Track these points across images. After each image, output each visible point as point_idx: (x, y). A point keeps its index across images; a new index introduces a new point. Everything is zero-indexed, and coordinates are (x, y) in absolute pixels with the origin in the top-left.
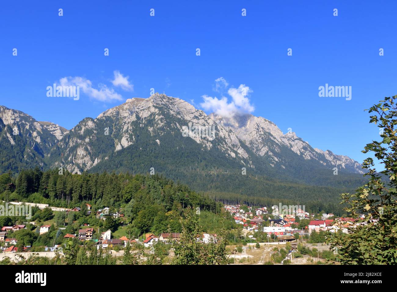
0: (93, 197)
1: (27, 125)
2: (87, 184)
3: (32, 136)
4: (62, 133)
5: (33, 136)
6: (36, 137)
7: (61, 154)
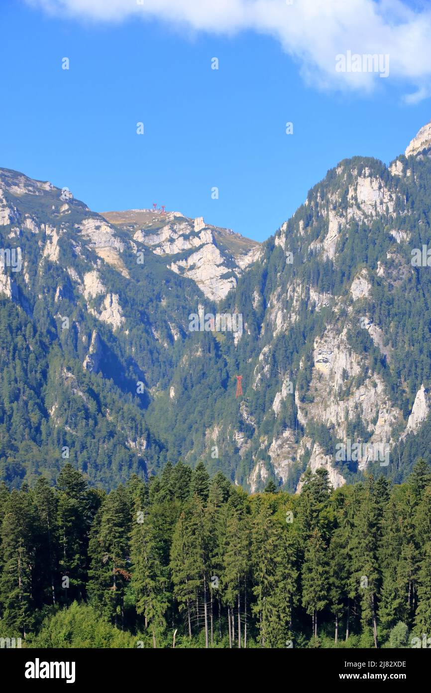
0: (366, 614)
1: (50, 238)
2: (328, 542)
3: (80, 297)
4: (229, 263)
5: (86, 297)
6: (101, 298)
7: (232, 379)
